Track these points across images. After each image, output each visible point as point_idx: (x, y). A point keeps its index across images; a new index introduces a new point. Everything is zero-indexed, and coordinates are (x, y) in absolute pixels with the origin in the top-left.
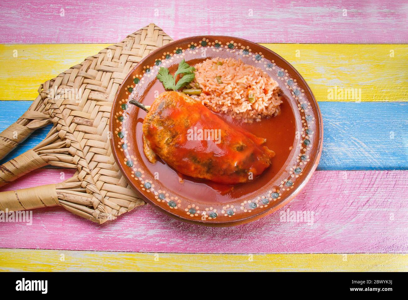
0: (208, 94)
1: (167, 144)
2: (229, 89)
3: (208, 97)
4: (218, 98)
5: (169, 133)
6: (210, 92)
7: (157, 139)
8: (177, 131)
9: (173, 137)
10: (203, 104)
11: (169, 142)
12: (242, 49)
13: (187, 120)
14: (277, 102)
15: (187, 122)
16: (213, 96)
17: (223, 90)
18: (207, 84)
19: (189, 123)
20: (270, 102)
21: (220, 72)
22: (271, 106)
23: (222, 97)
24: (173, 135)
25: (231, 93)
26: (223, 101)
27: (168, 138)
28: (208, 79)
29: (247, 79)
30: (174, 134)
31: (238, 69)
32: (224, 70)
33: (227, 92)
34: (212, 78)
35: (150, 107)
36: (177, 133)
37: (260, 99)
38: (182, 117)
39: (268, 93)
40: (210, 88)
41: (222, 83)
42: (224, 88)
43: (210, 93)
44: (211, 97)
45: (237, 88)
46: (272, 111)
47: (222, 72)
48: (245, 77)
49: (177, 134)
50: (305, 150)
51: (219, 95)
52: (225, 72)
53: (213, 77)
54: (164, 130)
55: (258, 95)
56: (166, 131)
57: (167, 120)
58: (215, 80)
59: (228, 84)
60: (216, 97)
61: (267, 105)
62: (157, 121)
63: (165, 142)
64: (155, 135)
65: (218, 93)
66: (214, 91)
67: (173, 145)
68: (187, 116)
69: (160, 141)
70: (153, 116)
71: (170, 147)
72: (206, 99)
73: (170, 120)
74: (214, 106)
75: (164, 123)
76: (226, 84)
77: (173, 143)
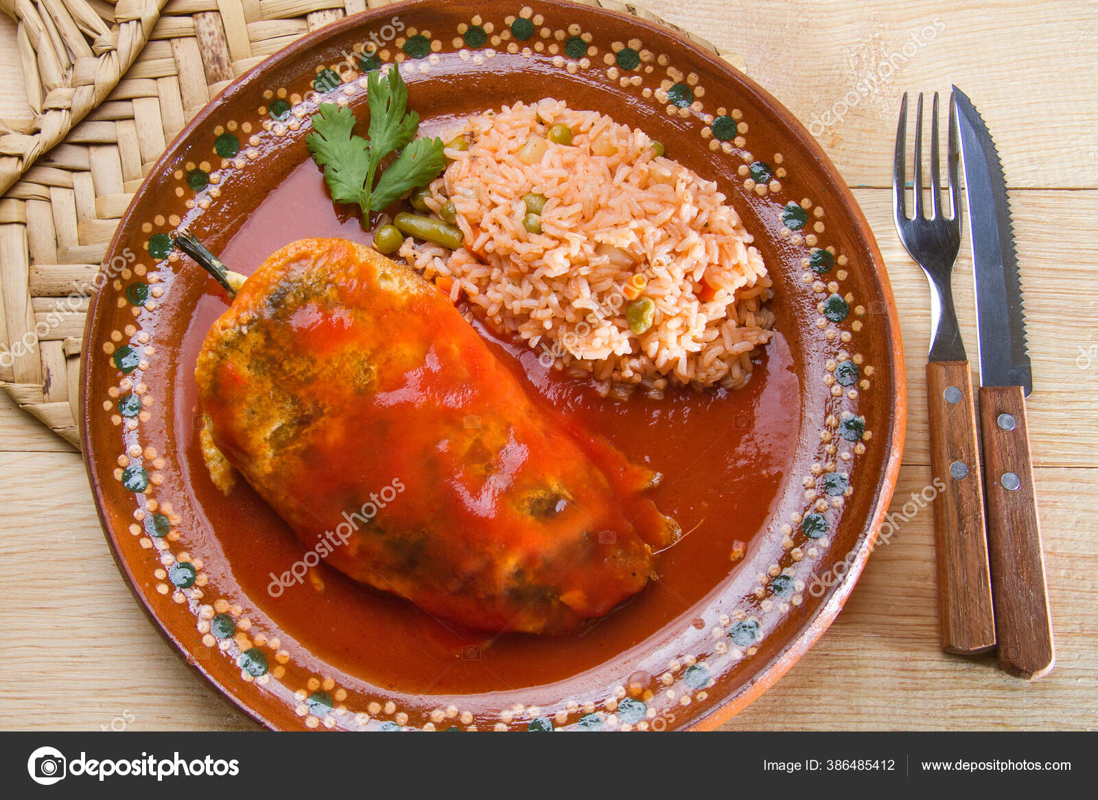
0: (480, 259)
1: (278, 442)
2: (558, 264)
3: (478, 271)
4: (510, 288)
5: (289, 407)
6: (488, 254)
7: (242, 418)
8: (321, 403)
9: (303, 421)
10: (454, 296)
11: (282, 437)
12: (671, 79)
13: (370, 364)
14: (743, 338)
15: (367, 371)
16: (495, 273)
17: (537, 264)
18: (486, 222)
19: (375, 377)
20: (716, 333)
21: (548, 179)
22: (717, 350)
23: (527, 288)
24: (303, 416)
25: (566, 279)
26: (531, 303)
27: (284, 421)
28: (495, 198)
29: (640, 232)
30: (307, 413)
31: (623, 171)
32: (564, 173)
33: (552, 274)
34: (512, 195)
35: (243, 279)
36: (321, 410)
37: (674, 324)
38: (350, 351)
39: (713, 300)
40: (491, 239)
41: (540, 232)
42: (539, 257)
43: (489, 259)
44: (491, 272)
45: (593, 264)
46: (712, 370)
47: (556, 180)
48: (634, 224)
49: (319, 412)
50: (797, 552)
51: (518, 278)
52: (564, 186)
53: (516, 193)
54: (271, 392)
55: (670, 306)
56: (280, 398)
57: (292, 356)
58: (520, 208)
59: (561, 241)
60: (504, 280)
61: (696, 348)
62: (252, 353)
63: (268, 435)
65: (516, 266)
66: (504, 259)
67: (295, 452)
68: (372, 350)
69: (251, 428)
70: (240, 332)
71: (284, 458)
72: (469, 278)
73: (303, 358)
74: (493, 310)
75: (277, 366)
76: (553, 238)
77: (299, 445)
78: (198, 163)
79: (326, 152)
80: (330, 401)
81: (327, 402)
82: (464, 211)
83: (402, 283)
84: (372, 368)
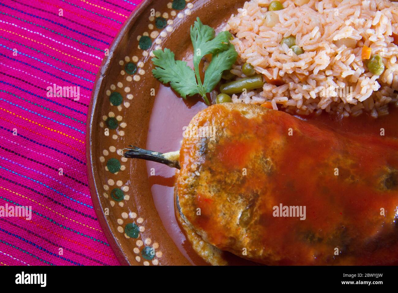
0: (278, 83)
1: (244, 223)
2: (323, 60)
3: (281, 90)
4: (305, 87)
6: (281, 77)
8: (255, 190)
10: (275, 108)
11: (245, 219)
13: (266, 158)
15: (267, 162)
16: (291, 85)
17: (312, 67)
18: (272, 62)
19: (272, 164)
21: (289, 27)
23: (313, 83)
24: (250, 202)
25: (331, 67)
26: (318, 89)
27: (242, 210)
28: (269, 50)
29: (353, 25)
30: (251, 199)
31: (319, 6)
32: (294, 20)
33: (323, 68)
34: (276, 44)
36: (257, 194)
38: (253, 156)
40: (280, 69)
41: (303, 52)
42: (312, 63)
43: (284, 80)
44: (289, 86)
45: (339, 53)
48: (348, 23)
51: (305, 81)
53: (277, 42)
54: (228, 199)
56: (234, 199)
57: (228, 174)
58: (285, 47)
59: (317, 50)
60: (299, 85)
63: (238, 222)
64: (214, 215)
66: (290, 77)
67: (256, 223)
68: (263, 151)
69: (228, 223)
70: (196, 176)
71: (252, 230)
72: (279, 95)
73: (234, 172)
74: (299, 104)
75: (223, 183)
76: (313, 51)
77: (256, 218)
78: (107, 114)
79: (166, 75)
80: (259, 187)
81: (257, 188)
82: (258, 64)
84: (268, 159)
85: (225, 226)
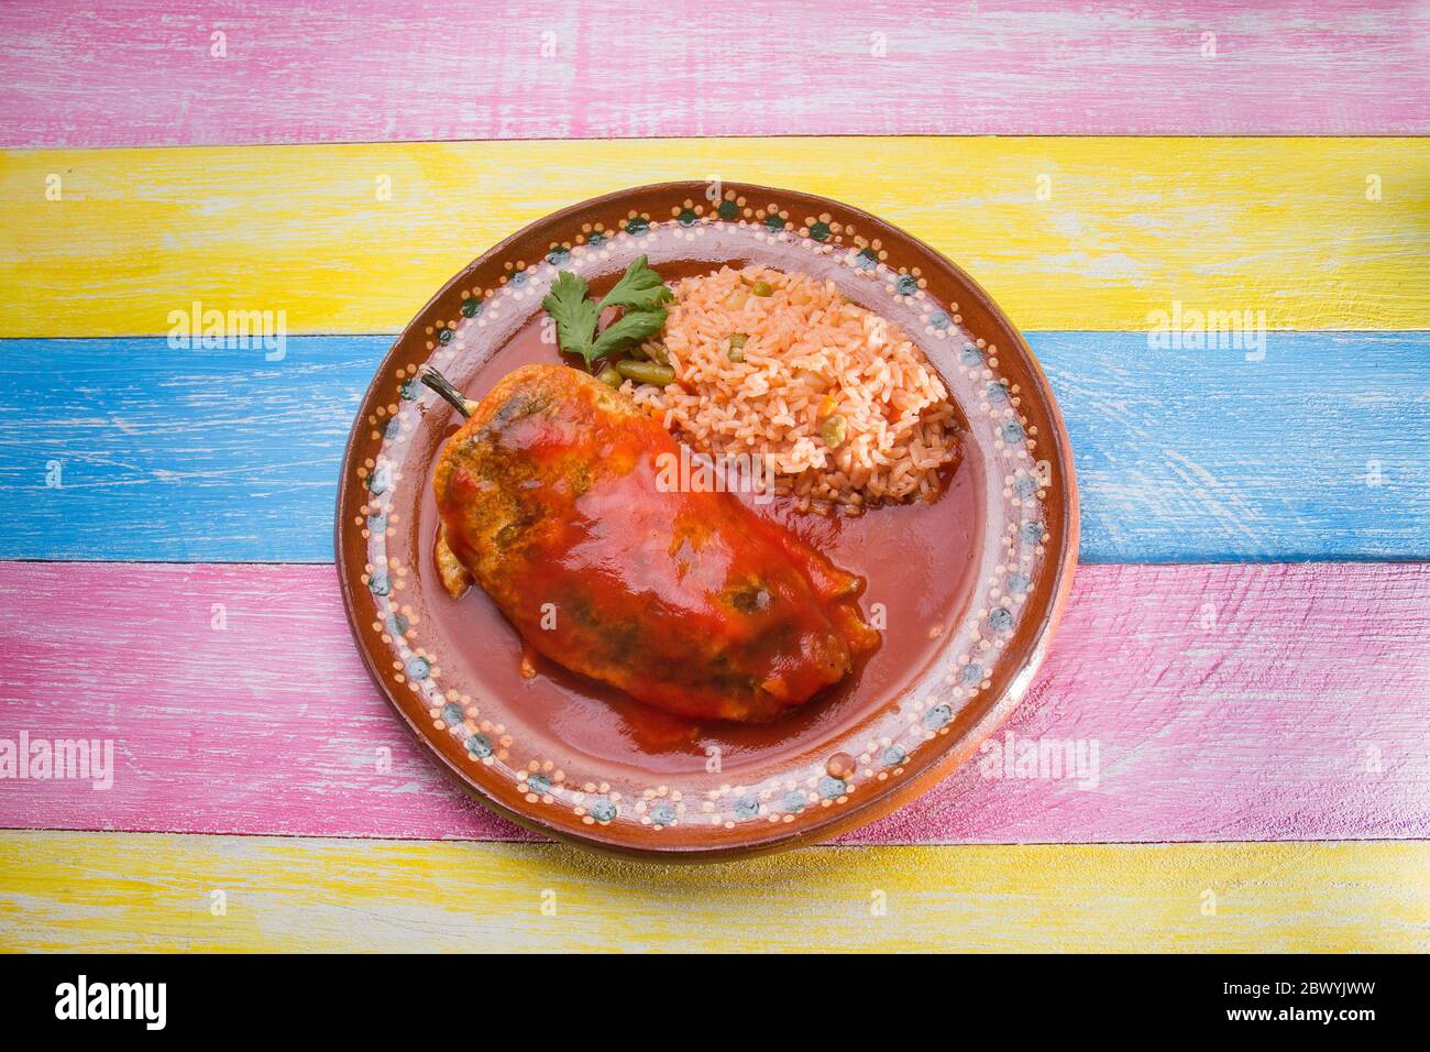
0: (690, 389)
1: (504, 541)
2: (758, 384)
3: (688, 401)
4: (717, 412)
5: (513, 508)
6: (697, 384)
7: (472, 519)
8: (543, 505)
9: (526, 522)
10: (667, 424)
11: (508, 536)
12: (858, 246)
13: (587, 472)
14: (929, 457)
16: (704, 399)
18: (695, 357)
19: (592, 484)
20: (903, 450)
21: (749, 320)
22: (904, 466)
23: (732, 411)
24: (526, 517)
25: (766, 400)
26: (736, 423)
27: (509, 522)
28: (702, 338)
29: (832, 359)
30: (530, 514)
31: (818, 315)
32: (764, 315)
33: (753, 395)
34: (718, 335)
35: (476, 404)
36: (543, 512)
37: (864, 439)
38: (570, 459)
39: (900, 420)
40: (700, 371)
41: (742, 361)
42: (742, 381)
43: (698, 388)
44: (700, 400)
45: (789, 386)
46: (902, 484)
47: (755, 320)
48: (826, 351)
49: (541, 513)
50: (985, 644)
51: (723, 402)
52: (763, 324)
53: (721, 334)
54: (498, 496)
55: (860, 422)
56: (506, 501)
57: (517, 462)
58: (726, 345)
59: (762, 367)
60: (711, 405)
61: (884, 461)
62: (482, 460)
63: (495, 534)
64: (467, 506)
65: (721, 390)
66: (710, 386)
67: (520, 550)
68: (589, 459)
69: (480, 528)
70: (472, 442)
71: (509, 556)
72: (680, 407)
73: (527, 464)
74: (701, 434)
75: (504, 471)
76: (755, 366)
77: (523, 544)
78: (445, 322)
79: (559, 311)
80: (551, 504)
81: (548, 504)
82: (675, 349)
83: (617, 406)
84: (590, 475)
85: (474, 530)
